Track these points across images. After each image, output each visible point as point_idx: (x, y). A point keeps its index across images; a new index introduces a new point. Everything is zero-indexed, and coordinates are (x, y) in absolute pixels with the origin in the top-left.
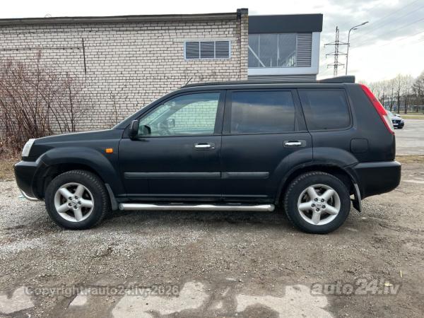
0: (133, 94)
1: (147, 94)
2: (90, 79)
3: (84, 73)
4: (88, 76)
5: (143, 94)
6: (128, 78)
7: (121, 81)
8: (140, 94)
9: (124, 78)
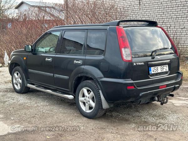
0: (168, 19)
1: (177, 19)
2: (142, 9)
3: (139, 5)
4: (141, 7)
5: (175, 19)
6: (165, 7)
7: (160, 9)
8: (172, 19)
9: (163, 7)
